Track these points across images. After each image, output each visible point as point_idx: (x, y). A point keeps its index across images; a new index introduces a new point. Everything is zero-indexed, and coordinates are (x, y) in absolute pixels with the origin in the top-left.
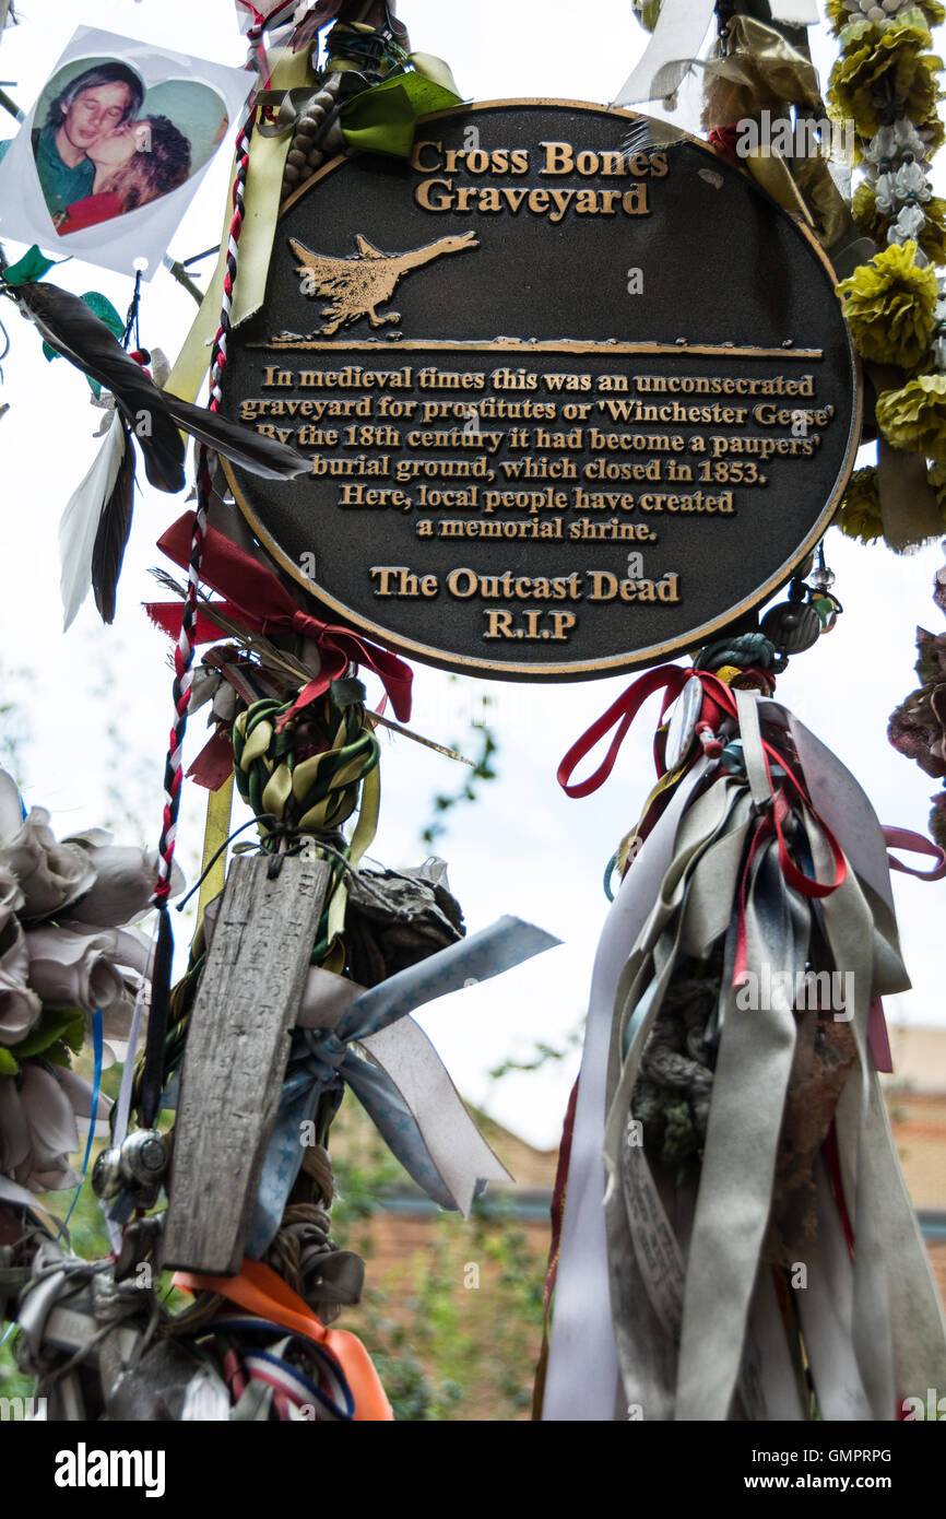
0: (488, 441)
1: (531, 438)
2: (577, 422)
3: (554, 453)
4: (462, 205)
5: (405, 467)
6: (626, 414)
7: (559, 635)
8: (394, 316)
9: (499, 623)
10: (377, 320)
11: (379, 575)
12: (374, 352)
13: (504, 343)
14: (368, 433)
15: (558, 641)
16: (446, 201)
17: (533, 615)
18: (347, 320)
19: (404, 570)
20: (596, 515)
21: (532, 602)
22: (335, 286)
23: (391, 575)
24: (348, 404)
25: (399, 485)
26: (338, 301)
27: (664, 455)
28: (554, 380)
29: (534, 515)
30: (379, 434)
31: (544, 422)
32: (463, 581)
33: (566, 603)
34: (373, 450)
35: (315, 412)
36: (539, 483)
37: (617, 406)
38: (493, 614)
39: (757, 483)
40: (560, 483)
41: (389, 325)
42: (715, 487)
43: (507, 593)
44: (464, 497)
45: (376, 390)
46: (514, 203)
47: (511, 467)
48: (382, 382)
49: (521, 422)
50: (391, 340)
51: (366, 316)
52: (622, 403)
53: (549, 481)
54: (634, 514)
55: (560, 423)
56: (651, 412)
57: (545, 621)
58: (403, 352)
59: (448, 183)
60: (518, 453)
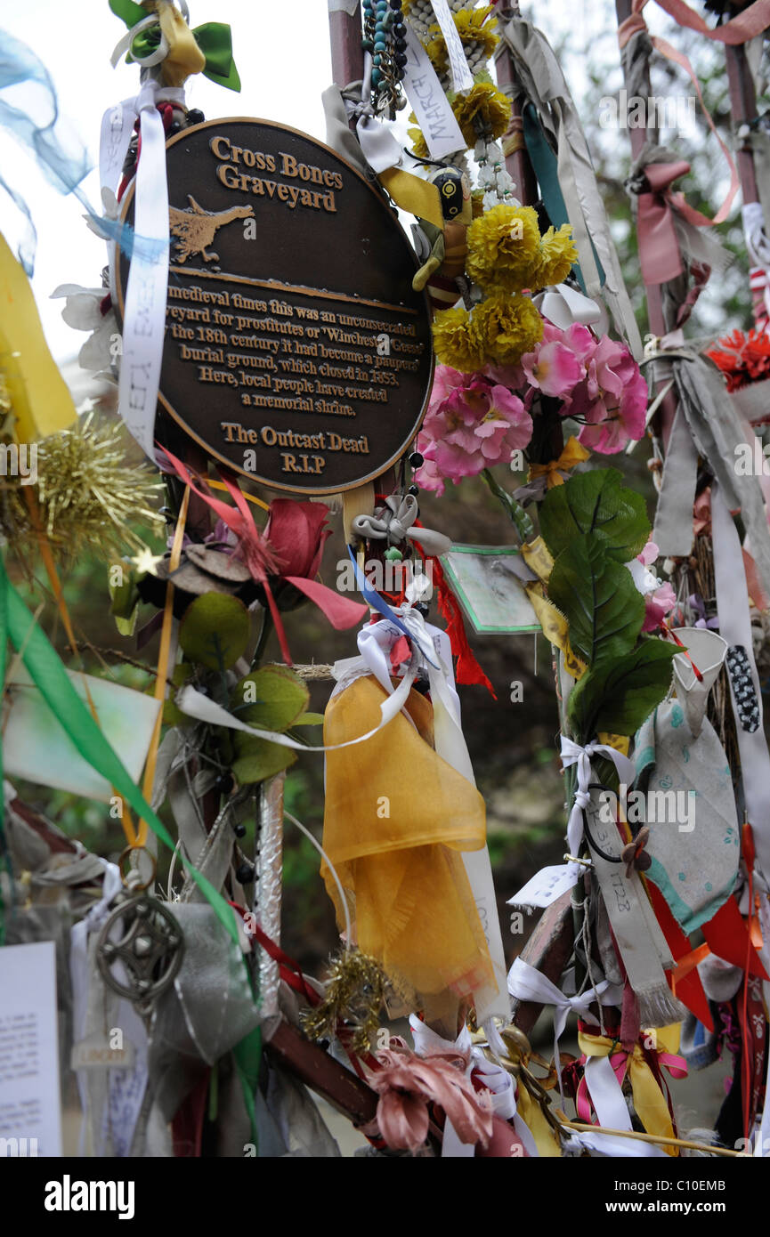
0: (272, 346)
1: (293, 346)
2: (314, 339)
3: (304, 357)
4: (244, 187)
5: (234, 358)
6: (336, 337)
7: (318, 471)
8: (214, 255)
9: (289, 463)
10: (208, 257)
11: (226, 428)
12: (207, 279)
13: (272, 283)
14: (211, 334)
15: (318, 474)
16: (236, 181)
17: (305, 457)
18: (190, 255)
19: (239, 426)
20: (329, 398)
21: (304, 450)
22: (182, 229)
23: (233, 428)
24: (198, 312)
25: (229, 370)
26: (184, 240)
27: (354, 364)
28: (301, 312)
29: (298, 396)
30: (216, 335)
31: (298, 337)
32: (269, 434)
33: (319, 451)
34: (214, 345)
35: (180, 316)
36: (297, 376)
37: (331, 331)
38: (286, 456)
39: (395, 385)
40: (310, 377)
41: (213, 262)
42: (377, 386)
43: (292, 445)
44: (263, 380)
45: (212, 305)
46: (271, 192)
47: (285, 363)
48: (214, 300)
49: (287, 336)
50: (215, 272)
51: (200, 254)
52: (334, 330)
53: (303, 375)
54: (344, 399)
55: (306, 340)
56: (347, 338)
57: (311, 462)
58: (222, 281)
59: (236, 169)
60: (287, 356)
